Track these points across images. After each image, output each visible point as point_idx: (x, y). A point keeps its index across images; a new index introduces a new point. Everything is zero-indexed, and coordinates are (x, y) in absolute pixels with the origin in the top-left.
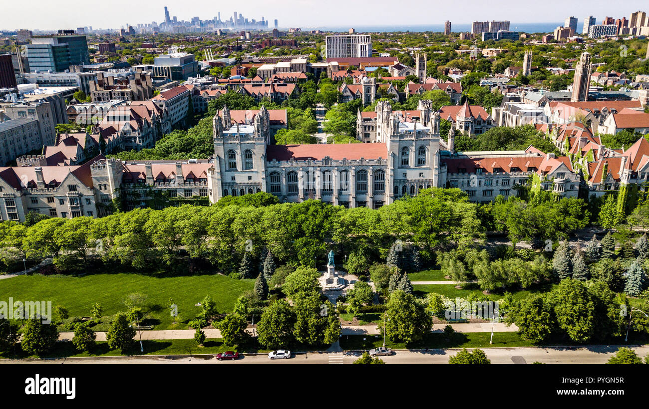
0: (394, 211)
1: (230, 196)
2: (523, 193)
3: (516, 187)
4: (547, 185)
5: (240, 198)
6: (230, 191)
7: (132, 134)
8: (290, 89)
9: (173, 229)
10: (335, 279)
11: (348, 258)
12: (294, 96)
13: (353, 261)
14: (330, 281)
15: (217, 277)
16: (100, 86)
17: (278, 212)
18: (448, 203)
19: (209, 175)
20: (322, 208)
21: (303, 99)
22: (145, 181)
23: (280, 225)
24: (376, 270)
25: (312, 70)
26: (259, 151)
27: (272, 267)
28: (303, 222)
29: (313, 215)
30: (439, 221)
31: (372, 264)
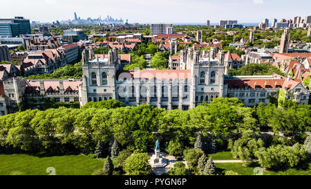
0: (199, 113)
1: (92, 102)
2: (274, 101)
3: (269, 97)
4: (289, 96)
5: (98, 103)
6: (93, 98)
7: (42, 67)
8: (132, 46)
9: (50, 124)
10: (160, 159)
11: (168, 144)
12: (134, 49)
13: (172, 146)
14: (156, 161)
15: (80, 157)
16: (32, 43)
17: (122, 112)
18: (233, 107)
19: (80, 88)
20: (151, 110)
21: (139, 51)
22: (39, 92)
23: (123, 121)
24: (188, 153)
25: (144, 39)
26: (111, 73)
27: (117, 151)
28: (138, 119)
29: (145, 114)
30: (229, 120)
31: (185, 148)
